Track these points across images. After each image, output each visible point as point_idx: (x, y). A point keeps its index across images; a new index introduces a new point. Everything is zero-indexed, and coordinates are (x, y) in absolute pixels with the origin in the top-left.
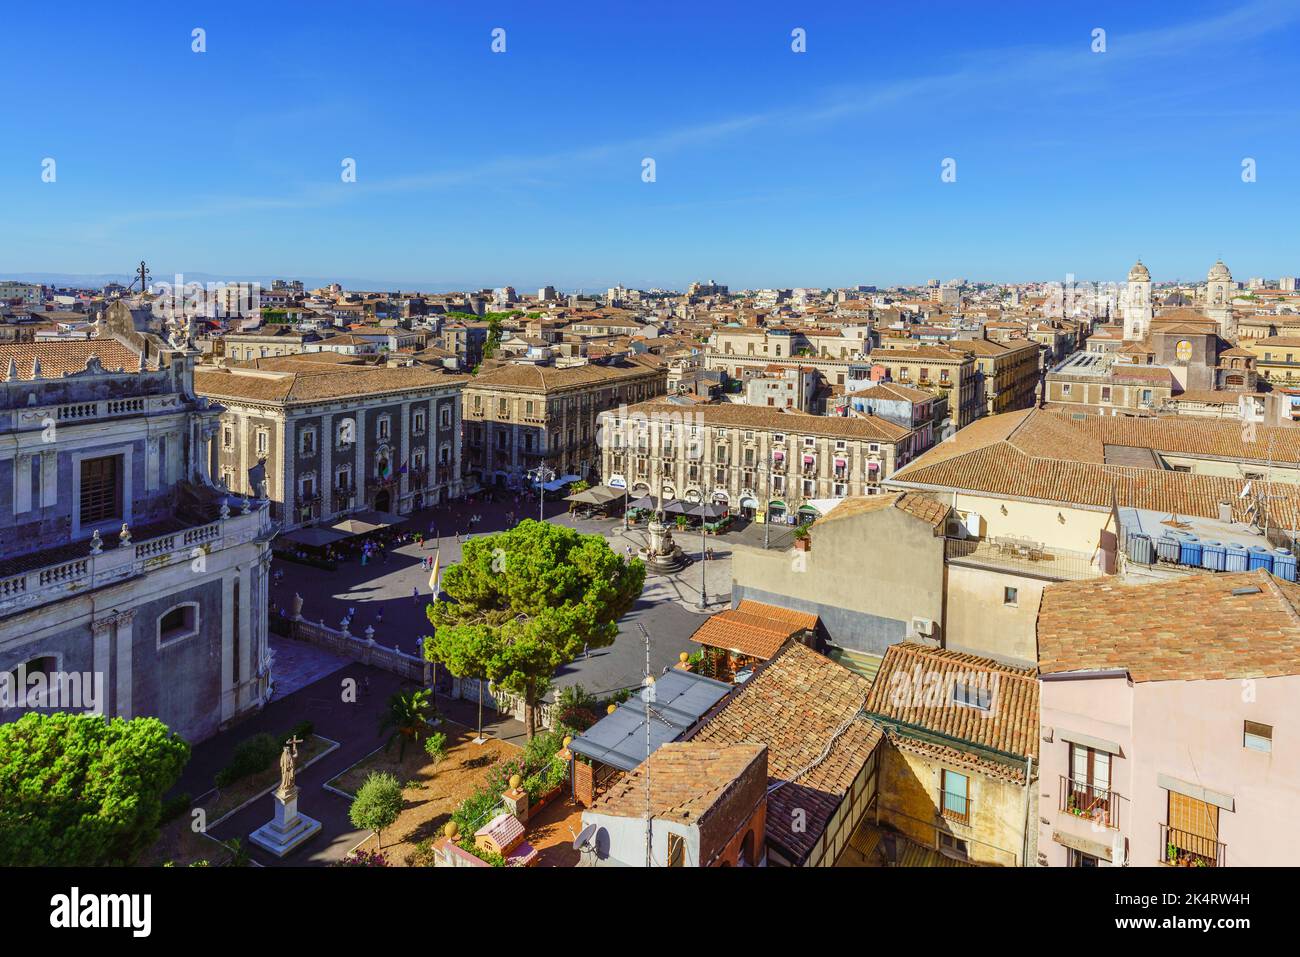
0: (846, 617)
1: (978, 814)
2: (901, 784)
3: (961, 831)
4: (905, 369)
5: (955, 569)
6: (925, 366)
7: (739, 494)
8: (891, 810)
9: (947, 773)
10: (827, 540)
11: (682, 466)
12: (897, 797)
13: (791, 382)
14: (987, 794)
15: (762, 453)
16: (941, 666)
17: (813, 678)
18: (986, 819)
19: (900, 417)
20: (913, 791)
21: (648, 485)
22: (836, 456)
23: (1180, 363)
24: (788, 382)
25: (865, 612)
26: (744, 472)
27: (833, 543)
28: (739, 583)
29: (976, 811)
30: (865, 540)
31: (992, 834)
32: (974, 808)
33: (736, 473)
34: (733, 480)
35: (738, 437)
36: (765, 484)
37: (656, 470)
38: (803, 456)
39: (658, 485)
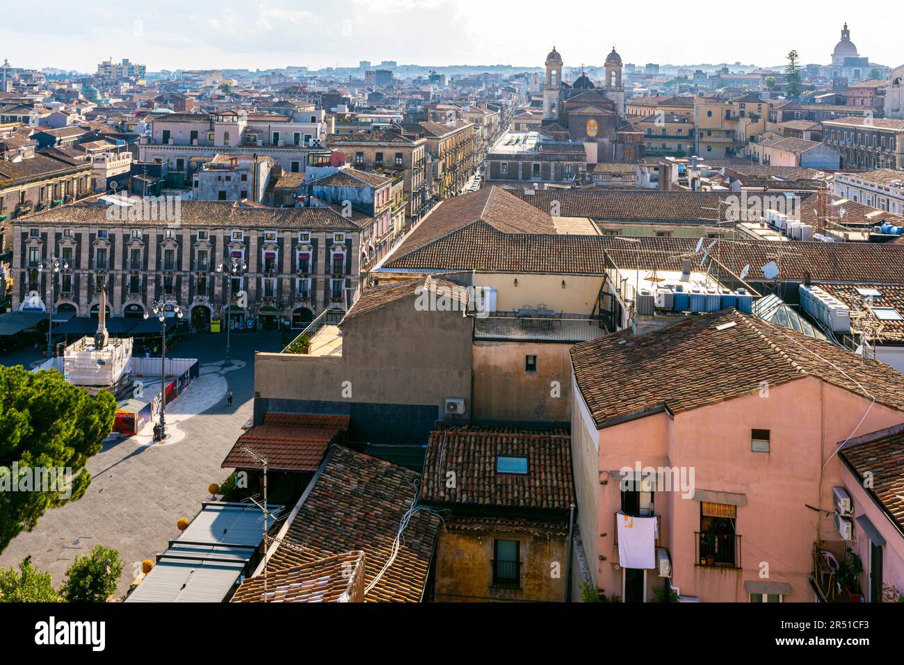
0: (379, 411)
1: (527, 574)
2: (456, 566)
3: (512, 595)
4: (360, 154)
5: (483, 345)
6: (379, 150)
7: (191, 301)
8: (447, 595)
9: (499, 542)
10: (359, 334)
11: (119, 277)
12: (453, 580)
13: (245, 173)
14: (535, 554)
15: (217, 254)
16: (480, 441)
17: (366, 480)
18: (534, 577)
19: (362, 203)
20: (468, 569)
21: (75, 304)
22: (299, 249)
23: (591, 140)
24: (242, 173)
25: (397, 403)
26: (196, 277)
27: (365, 337)
28: (263, 396)
29: (526, 571)
30: (398, 329)
31: (540, 589)
32: (524, 569)
33: (187, 278)
34: (183, 288)
35: (189, 238)
36: (220, 289)
37: (86, 285)
38: (264, 252)
39: (89, 303)
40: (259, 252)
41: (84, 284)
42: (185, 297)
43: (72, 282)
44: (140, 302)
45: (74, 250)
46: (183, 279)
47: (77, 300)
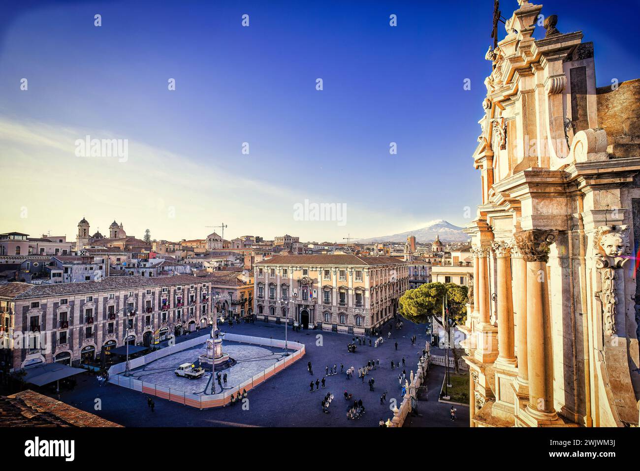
7: (143, 330)
11: (101, 325)
15: (156, 301)
21: (70, 351)
26: (145, 316)
33: (141, 318)
34: (138, 324)
35: (142, 295)
36: (157, 320)
37: (78, 336)
38: (176, 297)
39: (80, 348)
40: (174, 297)
41: (76, 335)
42: (140, 329)
43: (68, 336)
44: (114, 338)
45: (69, 314)
46: (139, 318)
47: (71, 348)
